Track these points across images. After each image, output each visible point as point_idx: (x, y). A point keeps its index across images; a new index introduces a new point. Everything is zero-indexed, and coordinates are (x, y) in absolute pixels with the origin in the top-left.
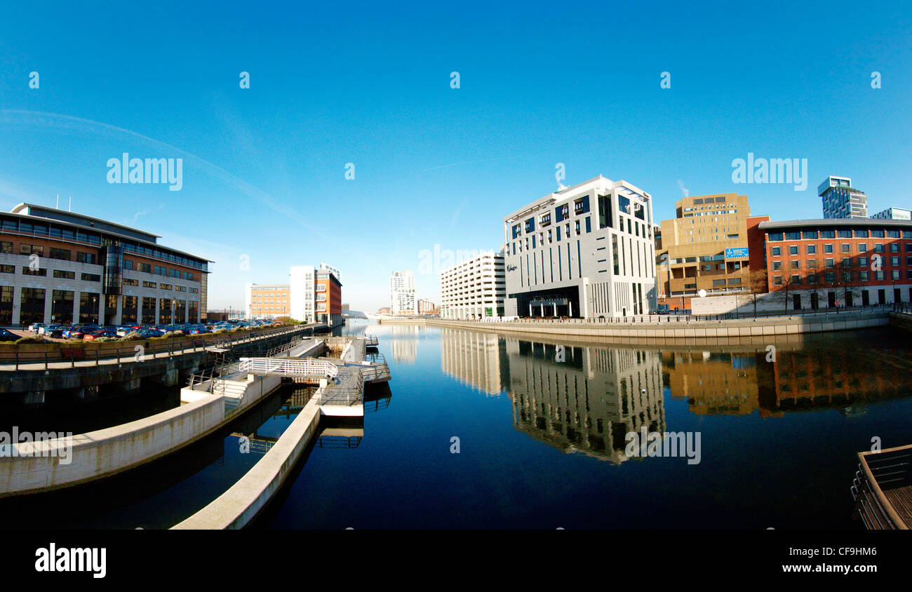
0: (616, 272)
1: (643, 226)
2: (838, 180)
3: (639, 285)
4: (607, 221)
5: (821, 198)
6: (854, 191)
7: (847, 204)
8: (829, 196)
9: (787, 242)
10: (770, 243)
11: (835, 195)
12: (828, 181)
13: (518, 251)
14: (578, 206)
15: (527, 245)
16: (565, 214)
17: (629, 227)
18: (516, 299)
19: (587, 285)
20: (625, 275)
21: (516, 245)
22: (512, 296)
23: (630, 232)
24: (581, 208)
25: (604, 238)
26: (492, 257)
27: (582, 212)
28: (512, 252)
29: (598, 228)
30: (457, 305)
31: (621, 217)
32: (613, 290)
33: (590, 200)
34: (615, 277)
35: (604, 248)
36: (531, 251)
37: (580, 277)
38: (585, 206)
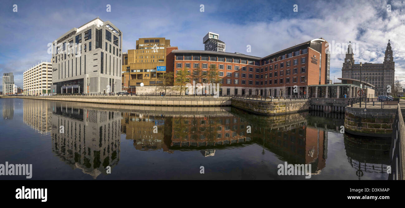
0: (102, 72)
1: (117, 49)
2: (213, 35)
3: (113, 79)
4: (99, 45)
5: (204, 44)
6: (220, 41)
7: (216, 48)
8: (208, 43)
9: (185, 61)
10: (177, 61)
11: (211, 43)
12: (208, 35)
13: (58, 61)
14: (86, 35)
15: (62, 58)
16: (80, 40)
17: (110, 49)
18: (56, 85)
19: (88, 78)
20: (106, 74)
21: (57, 57)
22: (54, 84)
23: (110, 52)
24: (88, 36)
25: (97, 54)
26: (47, 64)
27: (88, 39)
28: (55, 62)
29: (95, 48)
30: (30, 89)
31: (106, 43)
32: (100, 81)
33: (92, 32)
34: (101, 74)
35: (97, 59)
36: (64, 60)
37: (85, 74)
38: (89, 35)
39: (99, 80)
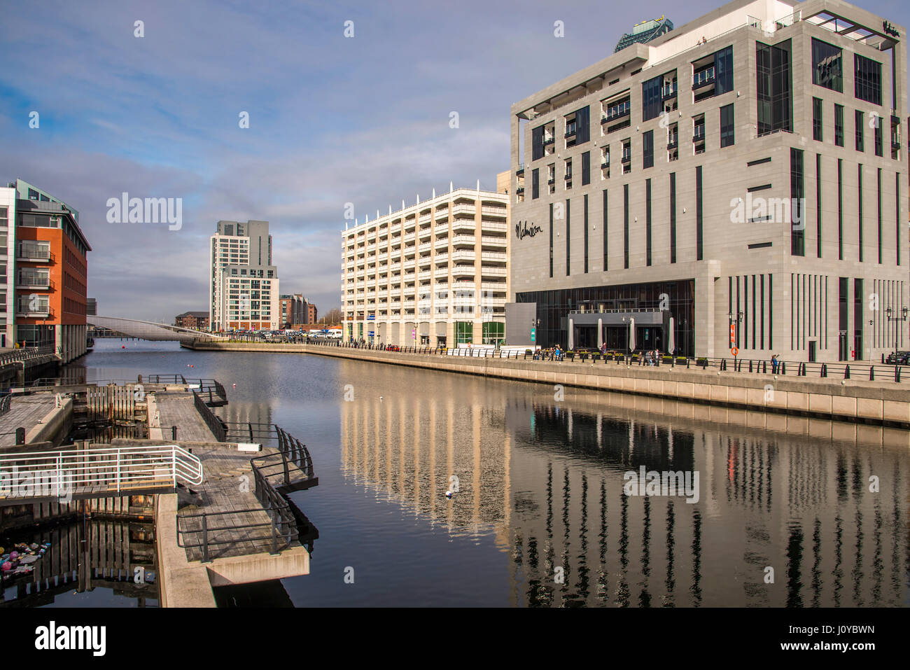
0: (797, 249)
1: (878, 121)
3: (858, 282)
13: (544, 188)
14: (703, 76)
15: (568, 177)
16: (668, 97)
17: (839, 128)
18: (535, 304)
19: (716, 279)
20: (819, 255)
21: (541, 175)
22: (522, 297)
23: (839, 141)
24: (711, 81)
25: (768, 160)
26: (478, 200)
27: (712, 93)
28: (528, 193)
29: (754, 133)
30: (384, 312)
31: (817, 103)
32: (787, 293)
33: (735, 57)
34: (795, 260)
35: (769, 186)
36: (578, 189)
37: (700, 257)
38: (718, 76)
39: (783, 292)
